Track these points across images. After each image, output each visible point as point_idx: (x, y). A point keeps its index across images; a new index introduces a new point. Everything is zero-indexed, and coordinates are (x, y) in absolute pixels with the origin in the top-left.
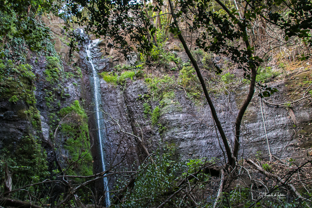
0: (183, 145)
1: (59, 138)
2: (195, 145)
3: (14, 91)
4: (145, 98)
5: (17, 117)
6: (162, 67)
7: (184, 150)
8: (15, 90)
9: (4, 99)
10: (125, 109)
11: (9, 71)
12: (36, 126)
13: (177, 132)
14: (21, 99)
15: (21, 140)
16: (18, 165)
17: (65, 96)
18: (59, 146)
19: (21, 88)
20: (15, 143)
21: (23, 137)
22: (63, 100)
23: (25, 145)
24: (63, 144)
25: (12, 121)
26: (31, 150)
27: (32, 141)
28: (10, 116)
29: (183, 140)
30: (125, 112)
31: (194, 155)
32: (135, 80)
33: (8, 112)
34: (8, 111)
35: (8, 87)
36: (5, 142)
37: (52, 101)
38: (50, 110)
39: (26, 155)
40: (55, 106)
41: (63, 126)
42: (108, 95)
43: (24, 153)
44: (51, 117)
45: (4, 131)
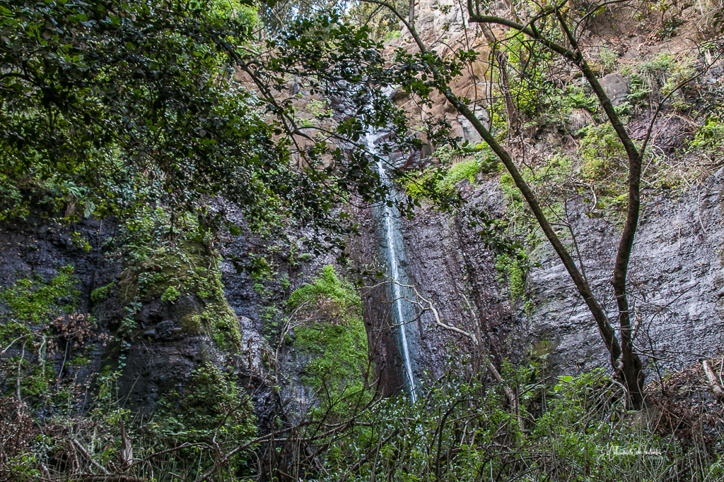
0: (567, 342)
1: (289, 361)
2: (594, 339)
3: (171, 276)
4: (499, 229)
5: (180, 332)
6: (550, 132)
7: (567, 354)
8: (172, 274)
9: (154, 296)
10: (460, 263)
11: (160, 234)
12: (224, 344)
13: (556, 311)
14: (185, 292)
15: (190, 378)
16: (188, 429)
17: (301, 260)
18: (290, 381)
19: (184, 266)
20: (180, 385)
21: (195, 371)
22: (294, 271)
23: (200, 388)
24: (301, 373)
25: (172, 341)
26: (212, 396)
27: (213, 376)
28: (168, 330)
29: (567, 329)
30: (462, 272)
31: (588, 365)
32: (480, 183)
33: (162, 324)
34: (163, 322)
35: (158, 270)
36: (162, 386)
37: (269, 278)
38: (264, 299)
39: (203, 407)
40: (276, 289)
41: (297, 332)
42: (418, 233)
43: (199, 403)
44: (268, 316)
45: (160, 364)
